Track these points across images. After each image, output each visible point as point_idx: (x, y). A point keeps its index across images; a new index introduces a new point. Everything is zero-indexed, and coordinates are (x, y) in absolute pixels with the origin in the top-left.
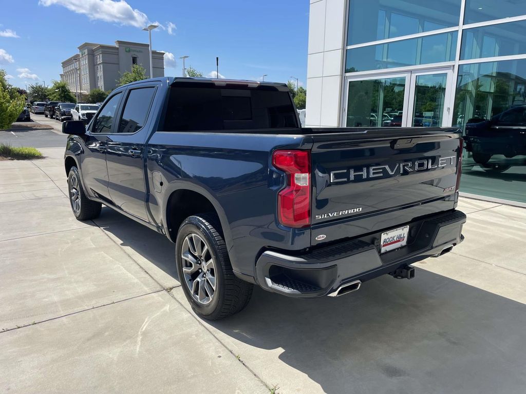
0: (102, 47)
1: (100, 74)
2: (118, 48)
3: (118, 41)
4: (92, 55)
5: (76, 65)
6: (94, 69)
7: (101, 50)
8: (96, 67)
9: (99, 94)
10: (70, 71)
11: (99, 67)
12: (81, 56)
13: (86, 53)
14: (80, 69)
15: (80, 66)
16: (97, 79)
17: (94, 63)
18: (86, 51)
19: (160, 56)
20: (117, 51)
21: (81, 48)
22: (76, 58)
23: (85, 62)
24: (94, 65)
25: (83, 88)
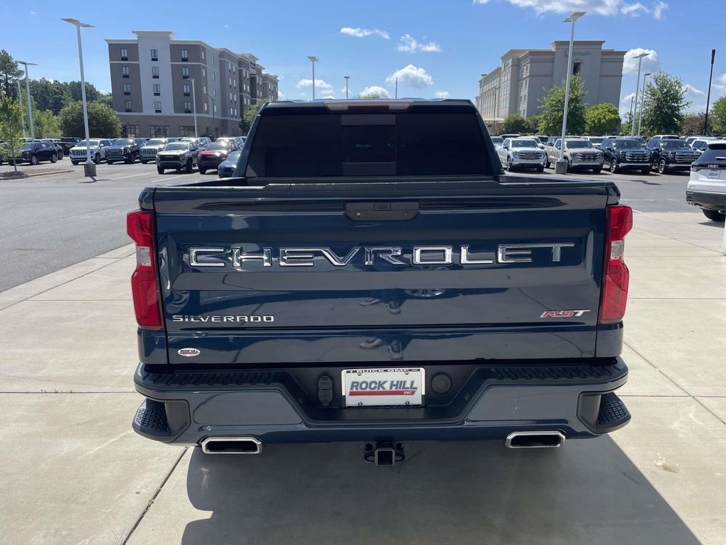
0: (532, 53)
1: (524, 92)
2: (554, 52)
3: (555, 42)
4: (517, 65)
5: (495, 83)
6: (518, 85)
7: (529, 57)
8: (520, 83)
9: (516, 121)
10: (487, 92)
11: (524, 82)
12: (503, 69)
13: (510, 65)
14: (499, 87)
15: (499, 85)
16: (519, 100)
17: (518, 77)
18: (510, 62)
19: (618, 57)
20: (551, 57)
21: (504, 58)
22: (497, 73)
23: (506, 78)
24: (518, 81)
25: (500, 115)
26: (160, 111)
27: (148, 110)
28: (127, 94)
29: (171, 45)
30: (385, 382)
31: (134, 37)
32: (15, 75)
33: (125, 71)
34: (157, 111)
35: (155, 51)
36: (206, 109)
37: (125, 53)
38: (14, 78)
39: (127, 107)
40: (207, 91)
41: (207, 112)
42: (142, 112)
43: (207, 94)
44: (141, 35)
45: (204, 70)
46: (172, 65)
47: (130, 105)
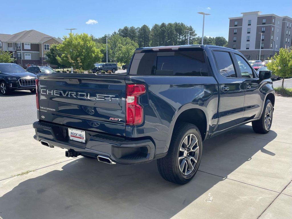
26: (248, 49)
27: (243, 48)
28: (235, 41)
29: (258, 17)
30: (77, 134)
31: (242, 15)
32: (193, 36)
33: (235, 31)
34: (247, 49)
35: (250, 21)
36: (271, 47)
37: (236, 23)
38: (193, 37)
39: (234, 47)
40: (273, 38)
41: (272, 48)
42: (240, 49)
43: (273, 40)
44: (245, 14)
45: (273, 28)
46: (257, 27)
47: (235, 46)
